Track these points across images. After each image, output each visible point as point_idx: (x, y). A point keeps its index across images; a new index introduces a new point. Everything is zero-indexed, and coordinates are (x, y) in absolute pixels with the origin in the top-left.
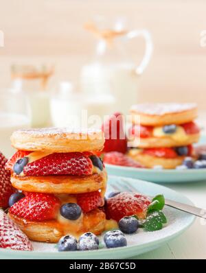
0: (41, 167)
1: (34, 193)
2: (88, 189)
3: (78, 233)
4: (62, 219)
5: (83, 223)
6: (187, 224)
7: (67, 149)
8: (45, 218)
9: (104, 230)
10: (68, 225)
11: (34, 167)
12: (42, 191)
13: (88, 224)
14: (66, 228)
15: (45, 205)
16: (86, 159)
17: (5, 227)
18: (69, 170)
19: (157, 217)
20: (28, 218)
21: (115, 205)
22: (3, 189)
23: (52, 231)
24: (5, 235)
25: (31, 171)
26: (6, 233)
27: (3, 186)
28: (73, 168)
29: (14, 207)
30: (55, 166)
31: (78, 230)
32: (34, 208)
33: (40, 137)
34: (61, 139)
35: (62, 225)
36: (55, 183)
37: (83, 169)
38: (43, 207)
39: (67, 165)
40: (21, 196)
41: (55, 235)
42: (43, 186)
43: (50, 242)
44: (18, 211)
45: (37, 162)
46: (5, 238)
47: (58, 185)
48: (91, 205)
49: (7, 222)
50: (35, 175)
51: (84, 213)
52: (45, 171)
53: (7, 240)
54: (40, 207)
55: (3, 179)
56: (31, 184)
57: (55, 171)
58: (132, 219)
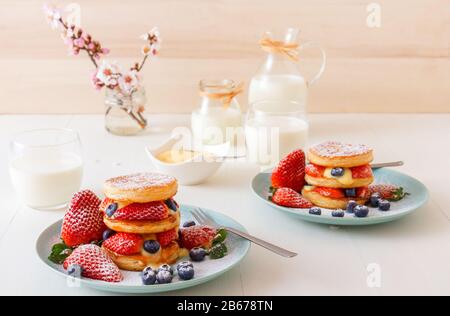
0: (128, 214)
1: (123, 233)
2: (165, 229)
3: (158, 263)
4: (145, 253)
6: (242, 256)
7: (148, 199)
8: (131, 252)
9: (178, 258)
10: (150, 258)
11: (122, 213)
13: (165, 256)
14: (148, 260)
16: (162, 206)
18: (149, 216)
28: (153, 214)
30: (139, 213)
34: (142, 192)
35: (145, 258)
37: (160, 214)
39: (148, 212)
40: (112, 233)
43: (135, 270)
45: (124, 209)
46: (101, 270)
48: (167, 240)
49: (102, 256)
51: (162, 247)
52: (131, 217)
55: (98, 217)
58: (200, 249)
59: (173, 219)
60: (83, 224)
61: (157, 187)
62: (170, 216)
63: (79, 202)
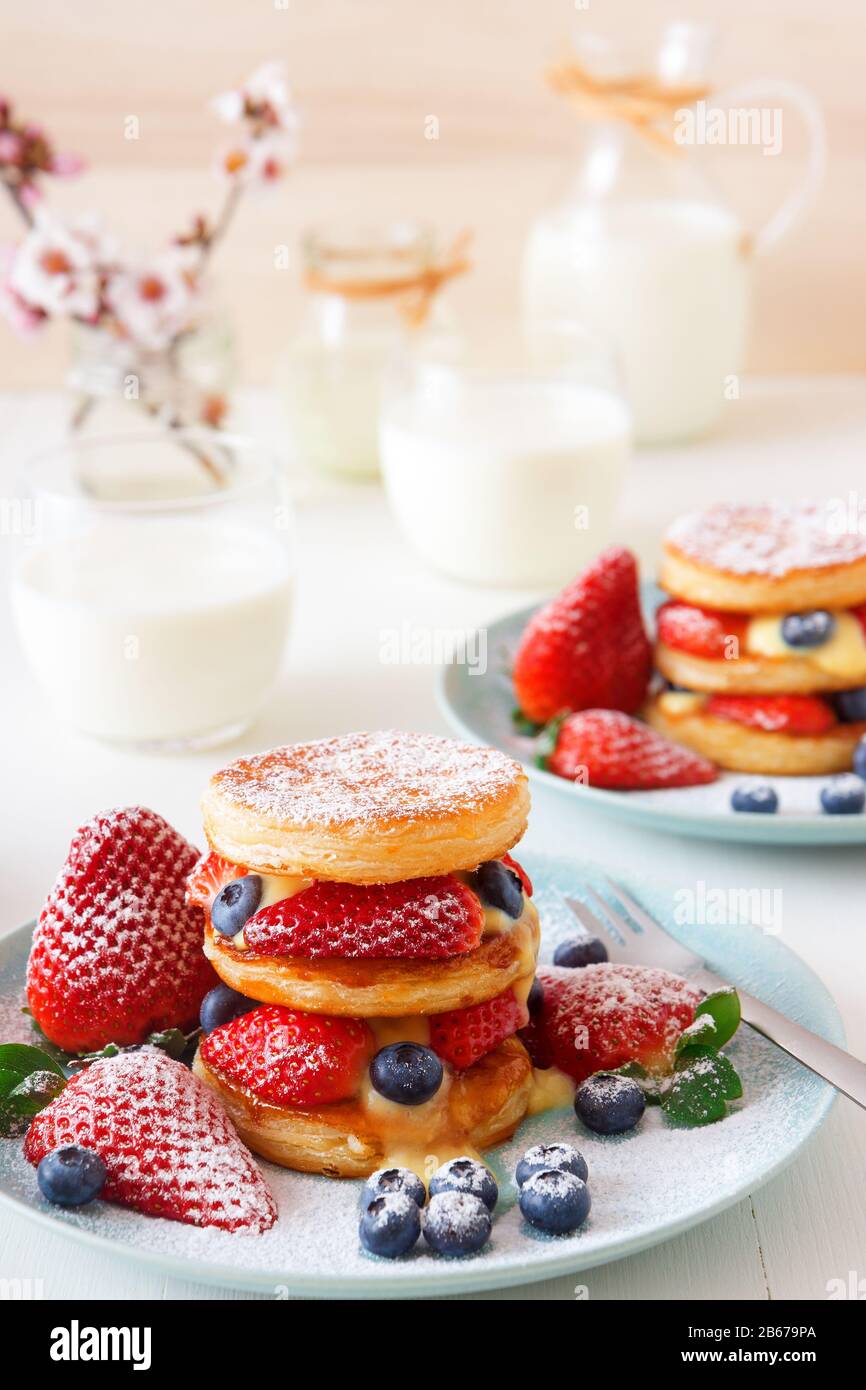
0: (303, 931)
1: (284, 1011)
2: (467, 998)
4: (374, 1101)
5: (449, 1111)
7: (391, 871)
8: (316, 1098)
10: (399, 1123)
11: (280, 928)
12: (309, 1006)
13: (465, 1114)
14: (388, 1135)
15: (317, 1058)
16: (456, 901)
17: (184, 1136)
18: (398, 944)
19: (708, 1076)
20: (262, 1093)
22: (180, 965)
23: (343, 1141)
24: (182, 1166)
25: (270, 942)
26: (188, 1159)
27: (179, 953)
28: (413, 936)
29: (218, 1046)
30: (351, 930)
31: (430, 1138)
32: (282, 1065)
33: (297, 829)
34: (369, 840)
35: (378, 1123)
36: (351, 985)
37: (445, 936)
38: (310, 1064)
39: (390, 928)
40: (239, 1006)
41: (353, 1154)
42: (310, 994)
43: (336, 1174)
44: (230, 1064)
45: (289, 908)
46: (184, 1177)
47: (357, 991)
48: (475, 1043)
49: (190, 1113)
50: (282, 957)
51: (451, 1072)
52: (316, 943)
53: (190, 1185)
54: (301, 1062)
55: (180, 925)
56: (272, 981)
57: (350, 945)
58: (623, 1084)
59: (501, 949)
60: (118, 961)
61: (432, 816)
62: (489, 937)
63: (98, 860)
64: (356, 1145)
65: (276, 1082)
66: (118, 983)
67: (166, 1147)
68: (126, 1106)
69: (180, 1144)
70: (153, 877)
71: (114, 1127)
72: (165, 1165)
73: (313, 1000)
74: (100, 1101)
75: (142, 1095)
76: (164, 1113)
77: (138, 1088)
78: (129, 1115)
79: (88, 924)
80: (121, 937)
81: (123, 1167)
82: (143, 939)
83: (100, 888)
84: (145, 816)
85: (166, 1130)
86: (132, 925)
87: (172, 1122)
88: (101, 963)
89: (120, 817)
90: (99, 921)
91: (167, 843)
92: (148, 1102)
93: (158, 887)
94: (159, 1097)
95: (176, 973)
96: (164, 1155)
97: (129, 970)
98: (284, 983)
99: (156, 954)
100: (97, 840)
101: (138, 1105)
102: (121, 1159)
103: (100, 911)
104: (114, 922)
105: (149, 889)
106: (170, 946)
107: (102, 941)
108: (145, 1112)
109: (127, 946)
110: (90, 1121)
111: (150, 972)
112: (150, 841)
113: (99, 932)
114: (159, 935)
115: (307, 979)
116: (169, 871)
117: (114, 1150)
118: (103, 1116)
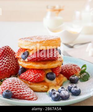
12: (38, 68)
15: (40, 75)
17: (23, 87)
21: (65, 70)
23: (43, 87)
26: (24, 90)
27: (14, 65)
29: (23, 76)
32: (34, 77)
33: (35, 43)
36: (44, 64)
38: (39, 76)
41: (45, 88)
42: (38, 66)
44: (25, 78)
47: (45, 65)
50: (34, 61)
53: (25, 94)
54: (37, 76)
56: (32, 65)
64: (46, 87)
65: (34, 79)
66: (7, 69)
67: (21, 89)
68: (13, 84)
69: (23, 88)
70: (10, 55)
71: (12, 87)
72: (21, 92)
73: (38, 67)
74: (9, 84)
75: (16, 82)
76: (19, 84)
77: (15, 81)
78: (14, 85)
79: (2, 61)
80: (7, 63)
81: (15, 93)
82: (10, 63)
83: (3, 56)
84: (9, 47)
85: (20, 87)
86: (8, 61)
87: (21, 86)
88: (4, 66)
89: (5, 47)
90: (3, 61)
91: (12, 50)
92: (17, 83)
93: (11, 56)
94: (18, 82)
95: (14, 68)
96: (20, 90)
97: (8, 67)
98: (34, 65)
99: (12, 65)
100: (2, 50)
101: (15, 84)
102: (14, 91)
103: (4, 60)
104: (6, 61)
105: (10, 56)
106: (13, 64)
107: (4, 64)
108: (16, 84)
109: (8, 64)
110: (9, 86)
111: (11, 67)
112: (9, 50)
113: (4, 62)
114: (12, 62)
115: (37, 64)
116: (12, 54)
117: (13, 90)
118: (10, 86)
